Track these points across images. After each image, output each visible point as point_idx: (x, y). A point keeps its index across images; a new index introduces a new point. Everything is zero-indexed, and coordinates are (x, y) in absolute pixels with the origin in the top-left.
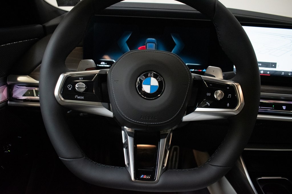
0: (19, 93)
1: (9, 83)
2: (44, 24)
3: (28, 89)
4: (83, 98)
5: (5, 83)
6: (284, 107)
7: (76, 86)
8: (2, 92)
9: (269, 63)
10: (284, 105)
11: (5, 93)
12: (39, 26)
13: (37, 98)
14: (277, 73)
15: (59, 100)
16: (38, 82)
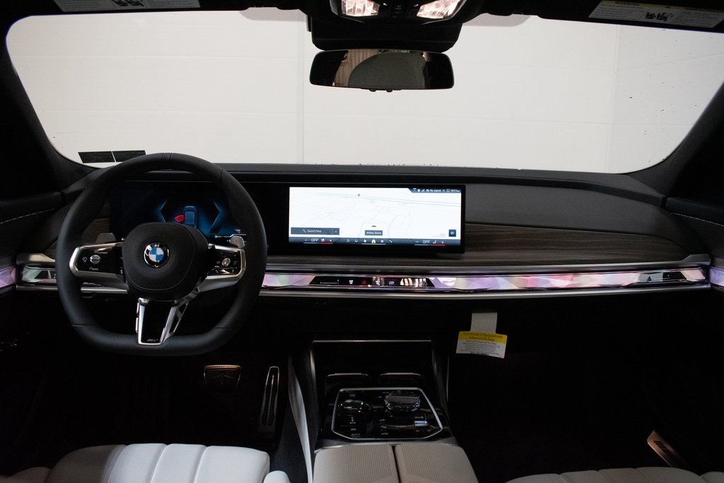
0: (30, 276)
1: (18, 263)
2: (63, 191)
3: (41, 271)
4: (97, 269)
5: (13, 264)
6: (351, 282)
7: (91, 258)
8: (11, 273)
9: (331, 229)
10: (351, 278)
11: (13, 275)
12: (57, 193)
13: (54, 281)
14: (341, 241)
15: (74, 272)
16: (54, 261)
